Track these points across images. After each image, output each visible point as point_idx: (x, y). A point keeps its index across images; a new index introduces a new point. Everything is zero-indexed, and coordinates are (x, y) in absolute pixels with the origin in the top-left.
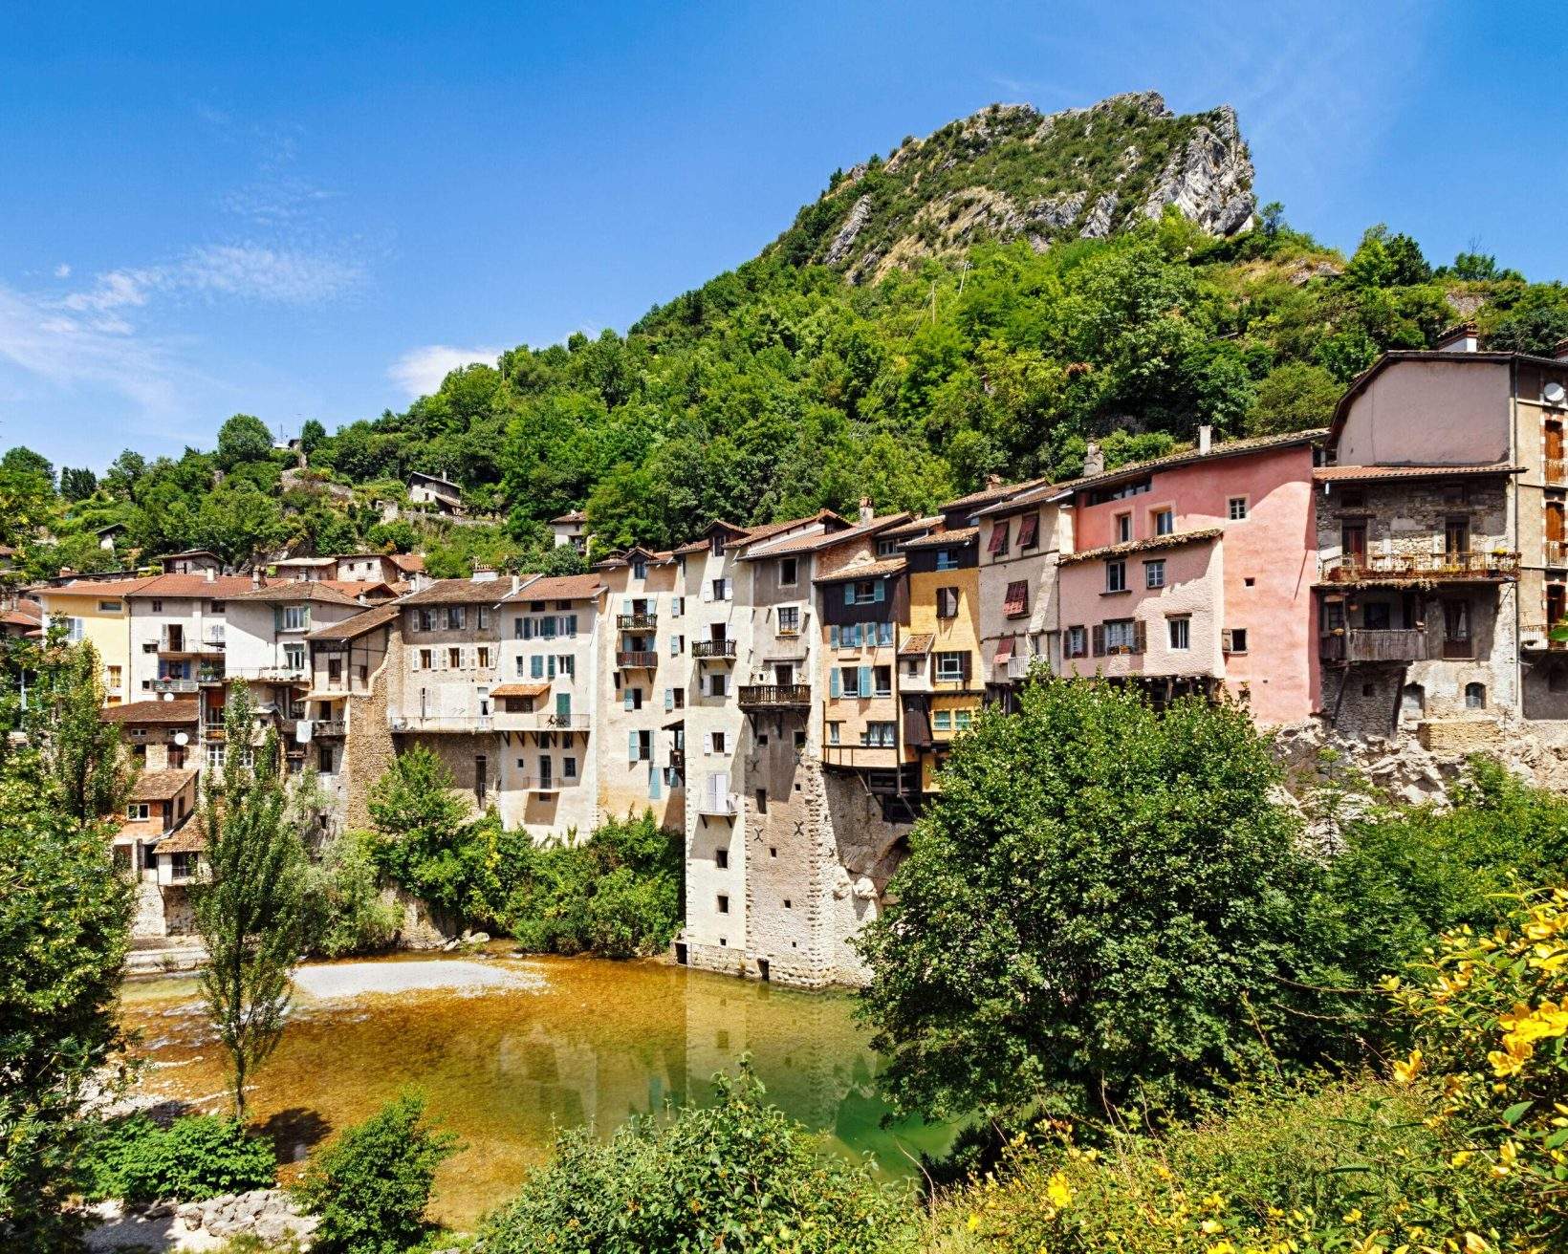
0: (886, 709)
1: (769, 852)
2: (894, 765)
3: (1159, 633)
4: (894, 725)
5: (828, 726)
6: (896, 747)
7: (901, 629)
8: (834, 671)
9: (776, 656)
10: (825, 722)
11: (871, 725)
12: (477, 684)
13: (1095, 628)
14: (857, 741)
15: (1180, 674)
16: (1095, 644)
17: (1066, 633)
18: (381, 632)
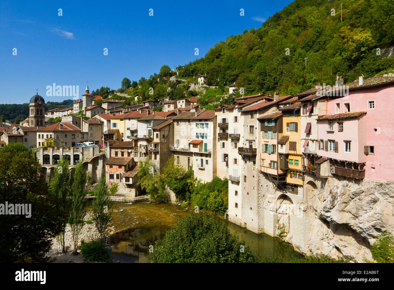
0: (275, 157)
1: (247, 193)
2: (276, 174)
3: (342, 146)
4: (277, 162)
5: (261, 160)
6: (277, 169)
7: (279, 134)
8: (263, 145)
9: (249, 139)
10: (261, 159)
11: (271, 161)
12: (188, 139)
13: (326, 141)
14: (268, 165)
15: (348, 160)
16: (326, 146)
17: (319, 141)
18: (168, 126)
